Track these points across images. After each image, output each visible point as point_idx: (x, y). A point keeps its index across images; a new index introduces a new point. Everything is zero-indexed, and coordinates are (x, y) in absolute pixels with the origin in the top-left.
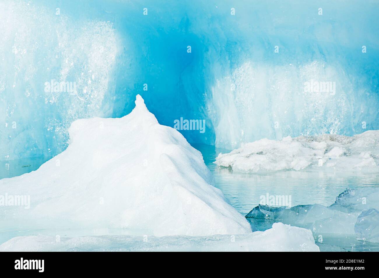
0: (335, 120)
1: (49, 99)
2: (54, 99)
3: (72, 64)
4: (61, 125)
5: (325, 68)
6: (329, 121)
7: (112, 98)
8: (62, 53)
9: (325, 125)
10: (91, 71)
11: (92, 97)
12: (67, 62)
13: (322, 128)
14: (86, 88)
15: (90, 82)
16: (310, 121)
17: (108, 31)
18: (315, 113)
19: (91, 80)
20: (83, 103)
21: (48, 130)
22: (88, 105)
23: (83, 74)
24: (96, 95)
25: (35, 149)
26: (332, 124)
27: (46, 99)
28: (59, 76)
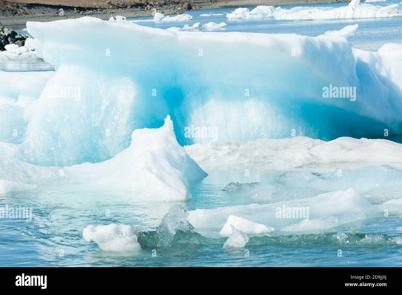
0: (265, 133)
1: (94, 124)
2: (97, 123)
3: (108, 103)
4: (102, 139)
5: (258, 102)
6: (261, 134)
7: (131, 122)
8: (102, 96)
9: (259, 137)
10: (119, 107)
11: (120, 122)
12: (105, 101)
13: (257, 138)
14: (116, 116)
15: (118, 113)
16: (250, 134)
17: (129, 83)
18: (253, 129)
19: (119, 112)
20: (115, 125)
21: (94, 142)
22: (118, 127)
23: (114, 108)
24: (122, 121)
25: (87, 153)
26: (263, 136)
27: (93, 124)
28: (100, 110)
